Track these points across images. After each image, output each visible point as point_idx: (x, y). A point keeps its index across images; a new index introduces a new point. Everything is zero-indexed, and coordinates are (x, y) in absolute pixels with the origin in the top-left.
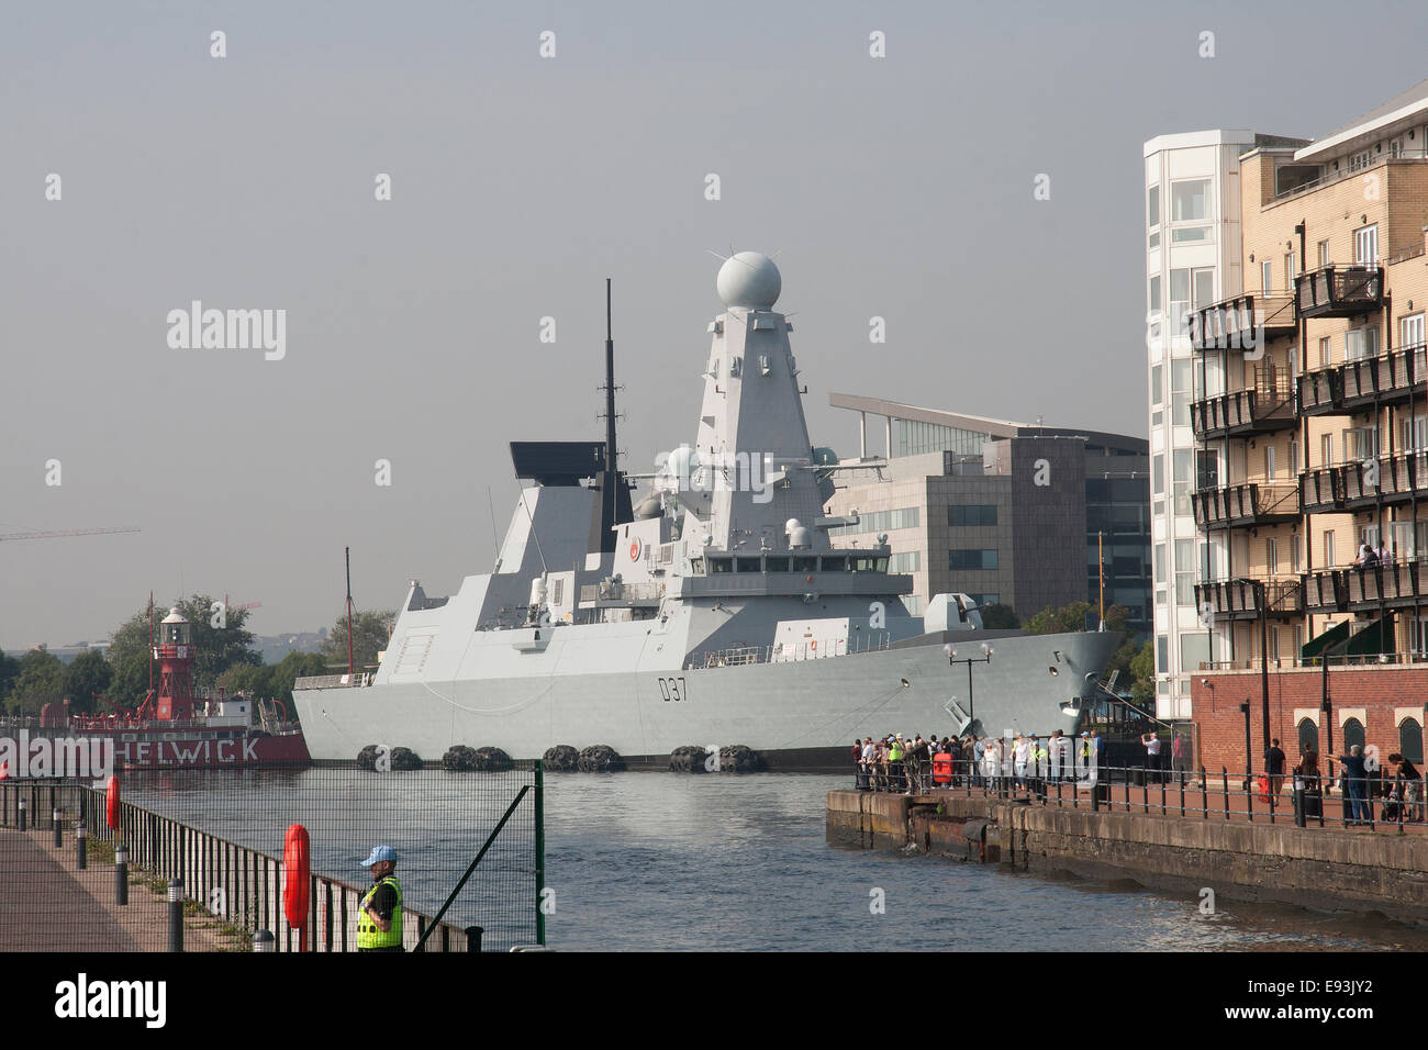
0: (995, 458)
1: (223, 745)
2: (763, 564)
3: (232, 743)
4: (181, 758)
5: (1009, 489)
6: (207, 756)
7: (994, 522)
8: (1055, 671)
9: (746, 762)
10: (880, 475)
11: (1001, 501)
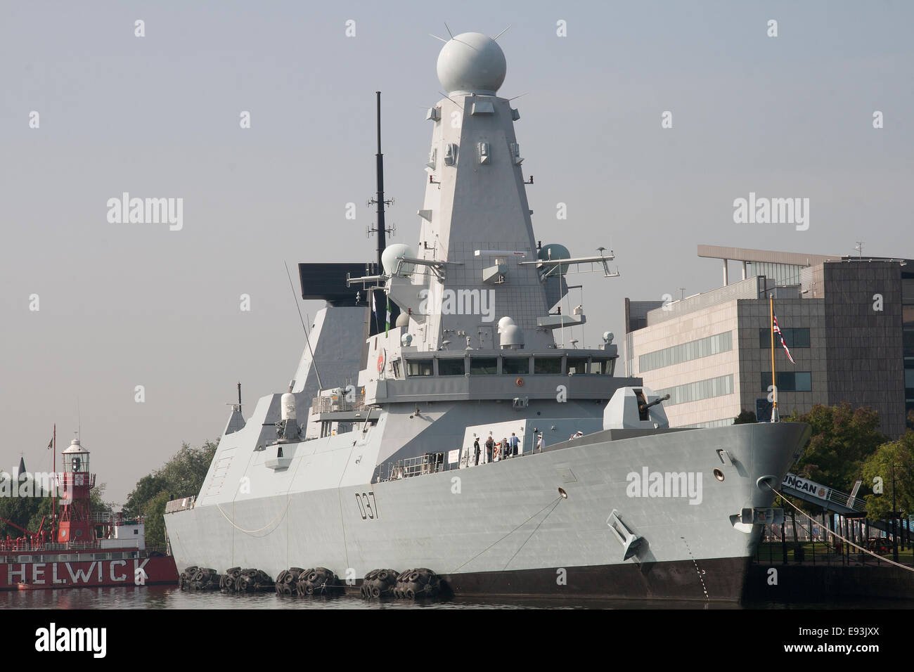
0: (811, 281)
1: (115, 565)
2: (467, 365)
3: (124, 563)
4: (75, 579)
5: (822, 312)
6: (100, 575)
7: (808, 345)
8: (721, 474)
9: (427, 588)
10: (607, 270)
11: (814, 324)
